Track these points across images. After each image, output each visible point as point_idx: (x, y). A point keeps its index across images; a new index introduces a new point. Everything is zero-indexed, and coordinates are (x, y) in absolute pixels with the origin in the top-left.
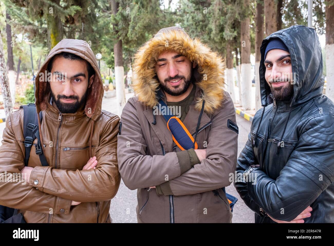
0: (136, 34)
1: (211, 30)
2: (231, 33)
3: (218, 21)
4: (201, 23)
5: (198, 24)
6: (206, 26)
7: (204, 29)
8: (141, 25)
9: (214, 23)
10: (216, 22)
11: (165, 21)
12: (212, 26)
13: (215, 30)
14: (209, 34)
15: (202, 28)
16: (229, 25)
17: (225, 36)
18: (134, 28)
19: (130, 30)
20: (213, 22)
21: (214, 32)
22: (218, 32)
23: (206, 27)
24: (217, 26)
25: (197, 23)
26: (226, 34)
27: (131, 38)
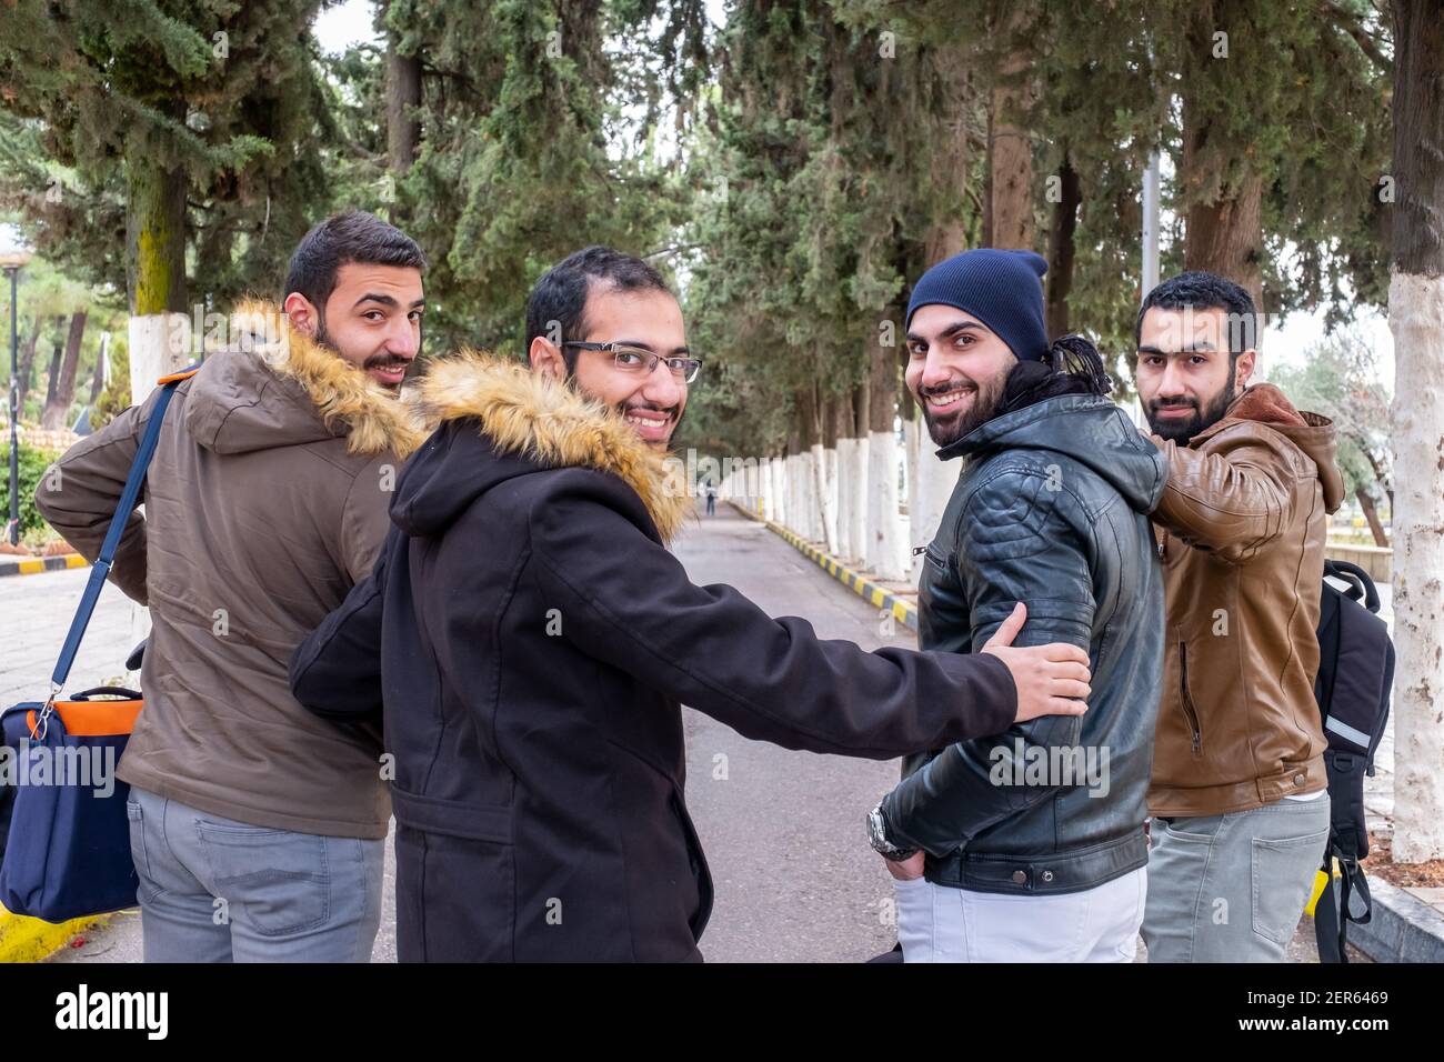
0: (486, 260)
1: (803, 266)
2: (882, 284)
3: (831, 232)
4: (765, 232)
5: (752, 234)
6: (785, 246)
7: (776, 255)
8: (509, 226)
9: (817, 237)
10: (824, 233)
11: (609, 215)
12: (810, 248)
13: (821, 266)
14: (795, 279)
15: (767, 255)
16: (874, 250)
17: (856, 294)
18: (476, 235)
19: (461, 238)
20: (812, 233)
21: (815, 273)
22: (832, 273)
23: (784, 252)
24: (829, 249)
25: (747, 232)
26: (861, 285)
27: (465, 272)
